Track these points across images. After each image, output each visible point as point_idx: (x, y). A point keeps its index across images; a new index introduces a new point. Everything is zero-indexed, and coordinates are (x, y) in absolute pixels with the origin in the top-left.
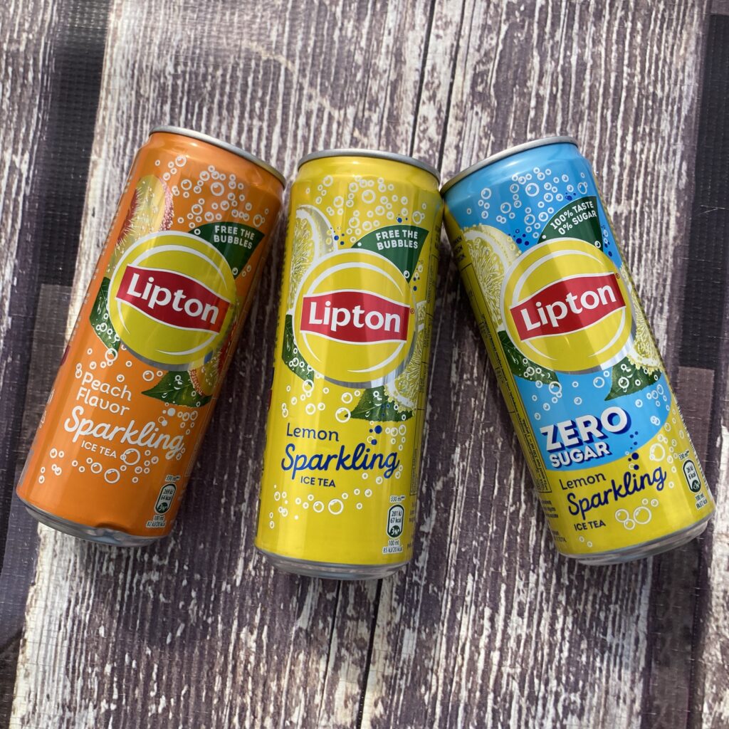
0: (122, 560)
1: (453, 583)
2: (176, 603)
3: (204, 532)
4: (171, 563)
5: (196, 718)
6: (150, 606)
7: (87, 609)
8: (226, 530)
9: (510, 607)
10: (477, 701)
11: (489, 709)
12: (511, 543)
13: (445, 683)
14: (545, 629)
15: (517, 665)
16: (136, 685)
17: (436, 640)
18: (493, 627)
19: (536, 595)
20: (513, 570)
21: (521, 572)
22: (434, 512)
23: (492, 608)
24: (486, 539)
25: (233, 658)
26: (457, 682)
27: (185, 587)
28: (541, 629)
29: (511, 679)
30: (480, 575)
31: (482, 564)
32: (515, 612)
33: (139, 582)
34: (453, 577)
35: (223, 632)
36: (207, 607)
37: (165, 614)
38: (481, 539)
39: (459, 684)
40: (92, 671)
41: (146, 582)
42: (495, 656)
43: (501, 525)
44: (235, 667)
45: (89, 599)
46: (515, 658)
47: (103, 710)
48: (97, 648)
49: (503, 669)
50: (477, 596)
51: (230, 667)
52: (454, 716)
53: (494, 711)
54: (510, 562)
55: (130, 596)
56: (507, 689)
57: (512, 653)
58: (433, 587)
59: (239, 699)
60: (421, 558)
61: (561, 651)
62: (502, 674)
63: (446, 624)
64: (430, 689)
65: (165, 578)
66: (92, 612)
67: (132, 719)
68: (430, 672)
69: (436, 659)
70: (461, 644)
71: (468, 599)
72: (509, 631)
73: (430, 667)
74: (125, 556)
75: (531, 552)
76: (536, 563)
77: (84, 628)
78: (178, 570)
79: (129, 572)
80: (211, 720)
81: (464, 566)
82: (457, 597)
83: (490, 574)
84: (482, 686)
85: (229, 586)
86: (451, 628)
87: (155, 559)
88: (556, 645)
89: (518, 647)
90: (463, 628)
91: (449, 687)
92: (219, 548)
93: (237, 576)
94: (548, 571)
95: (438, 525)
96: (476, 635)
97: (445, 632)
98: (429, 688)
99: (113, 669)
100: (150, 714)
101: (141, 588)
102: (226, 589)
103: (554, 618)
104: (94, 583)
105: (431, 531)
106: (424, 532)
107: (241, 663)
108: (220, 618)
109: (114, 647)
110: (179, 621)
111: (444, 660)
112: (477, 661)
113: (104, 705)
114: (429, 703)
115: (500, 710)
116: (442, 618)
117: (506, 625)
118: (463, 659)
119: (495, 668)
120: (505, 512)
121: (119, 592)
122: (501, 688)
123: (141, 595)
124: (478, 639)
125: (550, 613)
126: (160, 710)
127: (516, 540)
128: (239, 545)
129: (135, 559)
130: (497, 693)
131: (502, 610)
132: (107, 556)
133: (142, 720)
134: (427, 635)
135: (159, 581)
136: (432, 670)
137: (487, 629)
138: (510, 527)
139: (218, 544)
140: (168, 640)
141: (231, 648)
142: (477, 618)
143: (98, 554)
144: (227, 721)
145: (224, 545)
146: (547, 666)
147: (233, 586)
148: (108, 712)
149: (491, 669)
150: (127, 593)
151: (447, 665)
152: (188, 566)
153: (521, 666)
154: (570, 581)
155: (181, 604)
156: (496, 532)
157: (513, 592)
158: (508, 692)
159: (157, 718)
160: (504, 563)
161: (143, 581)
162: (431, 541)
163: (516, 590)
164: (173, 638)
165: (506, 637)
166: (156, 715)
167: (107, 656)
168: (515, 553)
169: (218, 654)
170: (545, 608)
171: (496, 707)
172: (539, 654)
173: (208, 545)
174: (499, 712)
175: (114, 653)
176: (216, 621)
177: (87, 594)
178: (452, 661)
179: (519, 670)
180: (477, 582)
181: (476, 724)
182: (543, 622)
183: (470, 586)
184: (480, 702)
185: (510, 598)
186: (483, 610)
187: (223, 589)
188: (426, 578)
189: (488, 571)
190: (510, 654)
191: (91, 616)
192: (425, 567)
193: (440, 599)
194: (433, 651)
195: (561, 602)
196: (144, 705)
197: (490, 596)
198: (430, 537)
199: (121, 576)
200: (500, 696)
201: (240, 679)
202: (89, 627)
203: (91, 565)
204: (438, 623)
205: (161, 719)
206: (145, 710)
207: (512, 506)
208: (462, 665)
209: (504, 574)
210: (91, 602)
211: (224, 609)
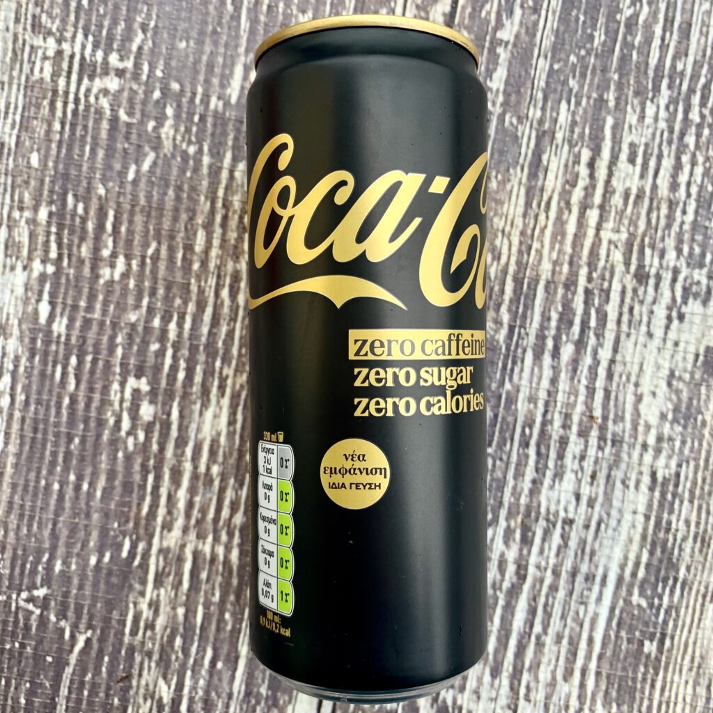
0: (62, 59)
1: (539, 113)
2: (142, 123)
3: (186, 25)
4: (137, 65)
5: (168, 288)
6: (105, 125)
7: (13, 127)
8: (220, 24)
9: (617, 149)
10: (563, 278)
11: (580, 290)
12: (624, 59)
13: (520, 252)
14: (663, 182)
15: (623, 229)
16: (82, 239)
17: (511, 191)
18: (592, 176)
19: (654, 135)
20: (623, 97)
21: (636, 102)
22: (518, 12)
23: (592, 150)
24: (589, 53)
25: (225, 206)
26: (537, 251)
27: (158, 102)
28: (659, 181)
29: (612, 247)
30: (578, 104)
31: (581, 87)
32: (624, 156)
33: (88, 91)
34: (540, 104)
35: (210, 167)
36: (188, 130)
37: (127, 138)
38: (583, 52)
39: (539, 252)
40: (21, 217)
41: (100, 91)
42: (593, 216)
43: (612, 35)
44: (225, 218)
45: (14, 114)
46: (621, 219)
47: (35, 274)
48: (27, 183)
49: (602, 233)
50: (572, 131)
51: (218, 219)
52: (531, 297)
53: (588, 292)
54: (620, 86)
55: (75, 112)
56: (607, 261)
57: (617, 212)
58: (511, 117)
59: (230, 266)
60: (496, 76)
61: (684, 212)
62: (600, 240)
63: (526, 170)
64: (499, 259)
65: (127, 86)
66: (20, 131)
67: (76, 286)
68: (500, 235)
69: (510, 217)
70: (545, 198)
71: (559, 136)
72: (614, 182)
73: (501, 228)
74: (67, 52)
75: (651, 73)
76: (657, 89)
77: (9, 154)
78: (149, 76)
79: (74, 77)
80: (189, 291)
81: (555, 90)
82: (544, 132)
83: (592, 102)
84: (572, 257)
85: (221, 104)
86: (533, 175)
87: (114, 59)
88: (678, 203)
89: (626, 204)
90: (551, 176)
91: (525, 256)
92: (208, 48)
93: (233, 89)
94: (673, 101)
95: (523, 31)
96: (567, 187)
97: (524, 180)
98: (497, 257)
99: (51, 214)
100: (102, 281)
101: (92, 99)
102: (216, 106)
103: (678, 166)
104: (22, 91)
105: (512, 40)
106: (502, 41)
107: (235, 212)
108: (206, 148)
109: (52, 182)
110: (147, 149)
111: (521, 219)
112: (566, 222)
113: (37, 266)
114: (496, 278)
115: (596, 292)
116: (521, 160)
117: (610, 174)
118: (547, 217)
119: (591, 232)
120: (618, 17)
121: (59, 105)
122: (599, 260)
123: (92, 110)
124: (570, 193)
125: (673, 161)
126: (117, 277)
127: (631, 55)
128: (237, 46)
129: (83, 58)
130: (593, 267)
131: (606, 154)
132: (40, 53)
133: (91, 288)
134: (499, 183)
135: (121, 91)
136: (503, 231)
137: (584, 179)
138: (625, 38)
139: (208, 41)
140: (131, 176)
141: (221, 193)
142: (570, 163)
143: (27, 49)
144: (212, 294)
145: (216, 43)
146: (664, 231)
147: (227, 104)
148: (43, 278)
149: (585, 234)
150: (71, 106)
151: (525, 225)
152: (163, 71)
153: (628, 230)
154: (702, 116)
155: (151, 125)
156: (604, 44)
157: (623, 129)
158: (608, 266)
159: (111, 286)
160: (613, 87)
161: (95, 91)
162: (512, 53)
163: (626, 126)
164: (138, 172)
165: (608, 191)
166: (111, 283)
167: (41, 195)
168: (628, 74)
169: (202, 198)
170: (665, 153)
171: (590, 286)
172: (654, 215)
173: (192, 43)
174: (593, 294)
175: (51, 192)
176: (200, 151)
177: (12, 106)
178: (532, 221)
179: (624, 236)
180: (574, 113)
181: (560, 309)
182: (662, 172)
183: (564, 117)
184: (567, 279)
185: (618, 136)
186: (580, 152)
187: (212, 106)
188: (502, 105)
189: (589, 98)
190: (613, 214)
191: (18, 137)
192: (502, 89)
193: (519, 134)
194: (506, 206)
195: (687, 146)
196: (94, 268)
197: (590, 133)
198: (510, 47)
199: (62, 82)
200: (596, 270)
201: (232, 236)
202: (16, 153)
203: (18, 66)
204: (515, 168)
205: (117, 288)
206: (95, 276)
207: (629, 7)
208: (546, 227)
209: (612, 104)
210: (18, 118)
211: (213, 135)
